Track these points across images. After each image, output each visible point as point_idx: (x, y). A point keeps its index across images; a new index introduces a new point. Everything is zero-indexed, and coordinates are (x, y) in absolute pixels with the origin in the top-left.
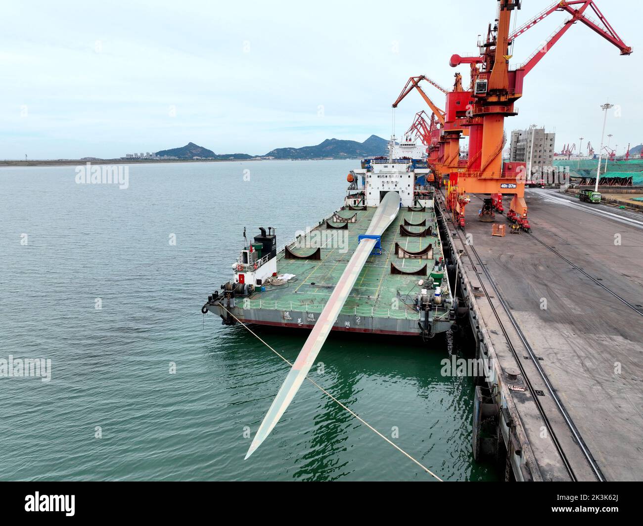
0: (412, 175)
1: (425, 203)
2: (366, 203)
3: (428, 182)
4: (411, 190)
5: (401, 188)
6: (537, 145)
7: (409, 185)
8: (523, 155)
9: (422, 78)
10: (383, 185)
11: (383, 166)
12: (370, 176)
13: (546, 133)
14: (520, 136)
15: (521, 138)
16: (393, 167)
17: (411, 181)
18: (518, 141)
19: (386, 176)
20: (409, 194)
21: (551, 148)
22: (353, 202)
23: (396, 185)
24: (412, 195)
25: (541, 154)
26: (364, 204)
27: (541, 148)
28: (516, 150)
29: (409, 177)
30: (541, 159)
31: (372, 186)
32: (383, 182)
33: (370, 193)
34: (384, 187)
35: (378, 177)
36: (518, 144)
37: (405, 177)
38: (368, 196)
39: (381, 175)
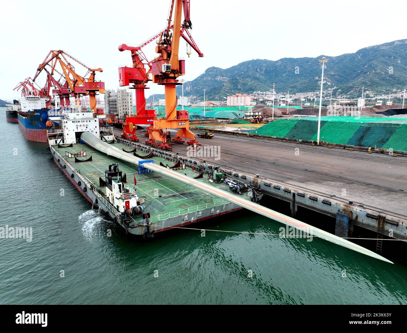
0: (97, 119)
1: (108, 138)
2: (65, 141)
3: (108, 124)
4: (98, 130)
5: (90, 129)
6: (123, 99)
7: (96, 127)
8: (116, 105)
9: (61, 52)
10: (77, 128)
11: (76, 115)
12: (67, 122)
13: (127, 92)
14: (110, 94)
15: (111, 94)
16: (83, 115)
17: (97, 124)
18: (109, 96)
19: (79, 122)
20: (96, 133)
21: (131, 101)
22: (55, 142)
23: (87, 127)
24: (99, 133)
25: (126, 104)
26: (63, 142)
27: (126, 101)
28: (109, 102)
29: (96, 121)
30: (126, 107)
31: (68, 129)
32: (77, 125)
33: (68, 134)
34: (78, 129)
35: (73, 122)
36: (110, 98)
37: (93, 121)
38: (66, 137)
39: (75, 121)
